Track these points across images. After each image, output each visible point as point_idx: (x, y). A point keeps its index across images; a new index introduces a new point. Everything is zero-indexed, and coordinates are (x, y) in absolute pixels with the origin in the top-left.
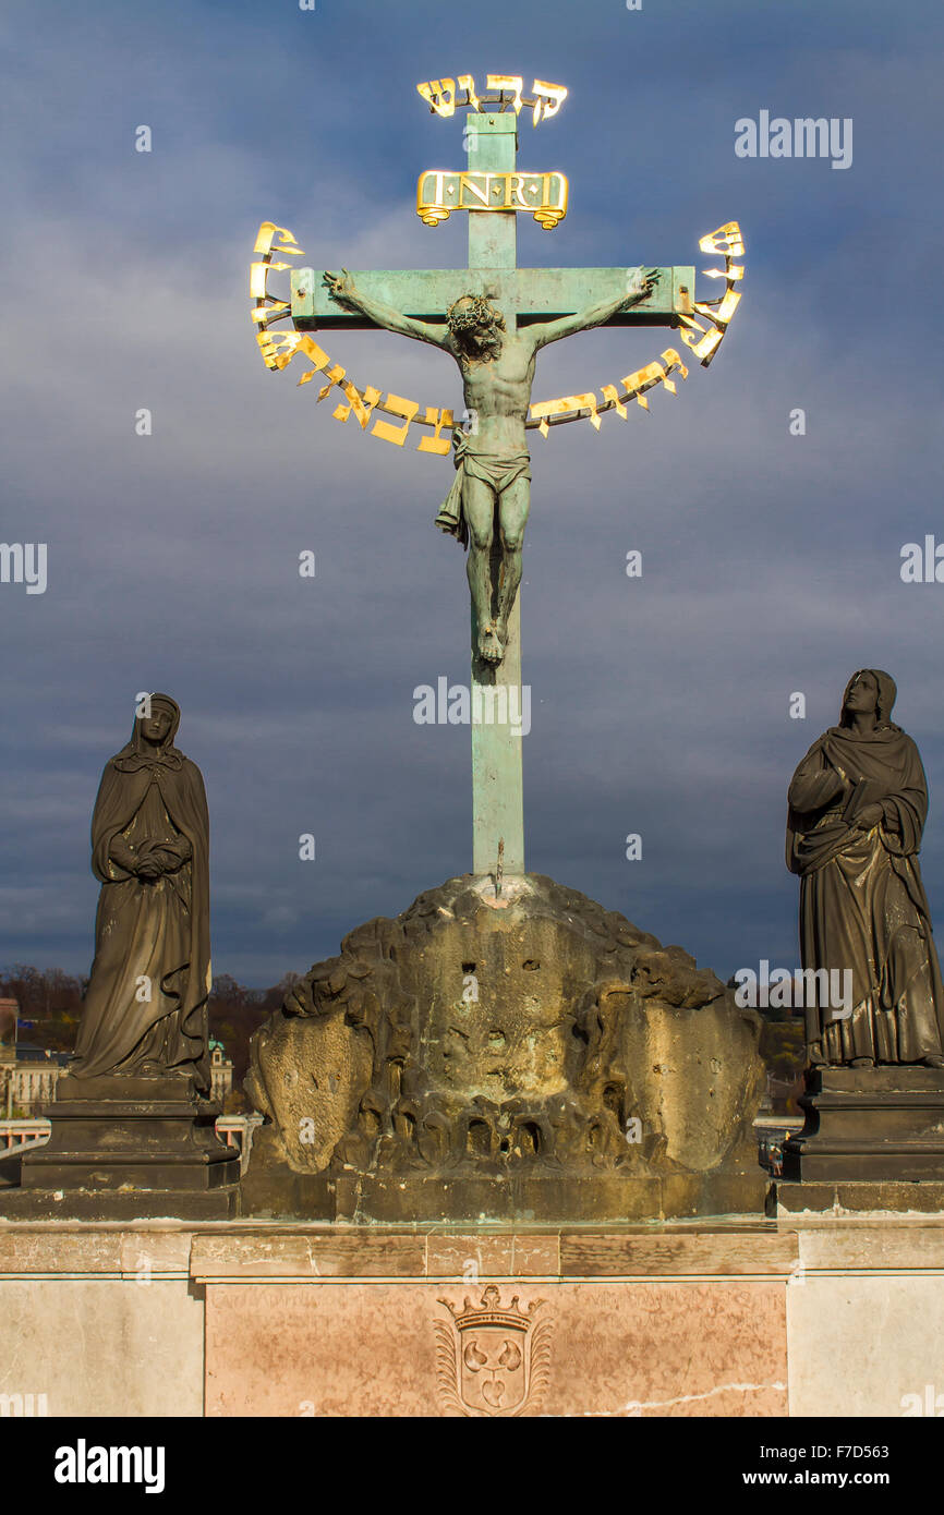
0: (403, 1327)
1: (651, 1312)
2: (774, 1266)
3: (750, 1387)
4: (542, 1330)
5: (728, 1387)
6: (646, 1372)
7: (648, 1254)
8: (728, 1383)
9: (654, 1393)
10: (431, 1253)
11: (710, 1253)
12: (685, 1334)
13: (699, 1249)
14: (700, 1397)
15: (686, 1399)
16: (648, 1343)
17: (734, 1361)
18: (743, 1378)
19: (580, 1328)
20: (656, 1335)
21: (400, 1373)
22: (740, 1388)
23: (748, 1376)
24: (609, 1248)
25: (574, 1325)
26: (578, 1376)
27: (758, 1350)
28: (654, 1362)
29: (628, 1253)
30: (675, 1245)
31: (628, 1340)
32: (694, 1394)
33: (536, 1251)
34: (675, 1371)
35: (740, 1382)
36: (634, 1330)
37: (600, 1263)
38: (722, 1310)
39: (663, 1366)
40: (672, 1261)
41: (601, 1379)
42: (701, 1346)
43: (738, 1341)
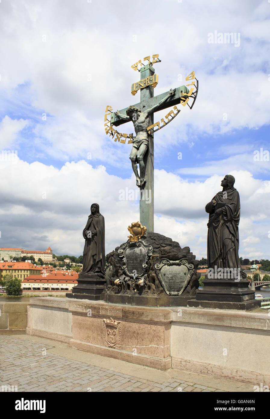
0: (98, 324)
1: (139, 327)
2: (161, 320)
3: (157, 346)
4: (120, 328)
5: (152, 345)
6: (137, 339)
7: (137, 314)
8: (152, 344)
9: (139, 344)
10: (101, 310)
11: (148, 316)
12: (144, 332)
13: (146, 314)
14: (147, 347)
15: (144, 346)
16: (138, 334)
17: (154, 340)
18: (155, 344)
19: (126, 328)
20: (140, 332)
21: (98, 333)
22: (155, 346)
23: (156, 344)
24: (130, 312)
25: (125, 328)
26: (126, 338)
27: (158, 338)
28: (139, 337)
29: (133, 314)
30: (142, 313)
31: (134, 332)
32: (146, 346)
33: (118, 312)
34: (143, 340)
35: (155, 345)
36: (135, 330)
37: (128, 315)
38: (152, 328)
39: (140, 339)
40: (141, 316)
41: (130, 340)
42: (148, 336)
43: (155, 336)
